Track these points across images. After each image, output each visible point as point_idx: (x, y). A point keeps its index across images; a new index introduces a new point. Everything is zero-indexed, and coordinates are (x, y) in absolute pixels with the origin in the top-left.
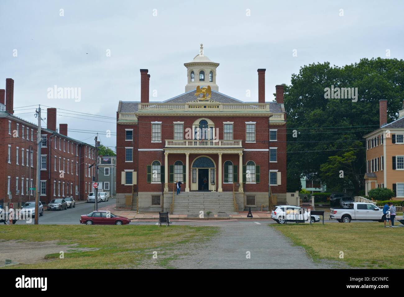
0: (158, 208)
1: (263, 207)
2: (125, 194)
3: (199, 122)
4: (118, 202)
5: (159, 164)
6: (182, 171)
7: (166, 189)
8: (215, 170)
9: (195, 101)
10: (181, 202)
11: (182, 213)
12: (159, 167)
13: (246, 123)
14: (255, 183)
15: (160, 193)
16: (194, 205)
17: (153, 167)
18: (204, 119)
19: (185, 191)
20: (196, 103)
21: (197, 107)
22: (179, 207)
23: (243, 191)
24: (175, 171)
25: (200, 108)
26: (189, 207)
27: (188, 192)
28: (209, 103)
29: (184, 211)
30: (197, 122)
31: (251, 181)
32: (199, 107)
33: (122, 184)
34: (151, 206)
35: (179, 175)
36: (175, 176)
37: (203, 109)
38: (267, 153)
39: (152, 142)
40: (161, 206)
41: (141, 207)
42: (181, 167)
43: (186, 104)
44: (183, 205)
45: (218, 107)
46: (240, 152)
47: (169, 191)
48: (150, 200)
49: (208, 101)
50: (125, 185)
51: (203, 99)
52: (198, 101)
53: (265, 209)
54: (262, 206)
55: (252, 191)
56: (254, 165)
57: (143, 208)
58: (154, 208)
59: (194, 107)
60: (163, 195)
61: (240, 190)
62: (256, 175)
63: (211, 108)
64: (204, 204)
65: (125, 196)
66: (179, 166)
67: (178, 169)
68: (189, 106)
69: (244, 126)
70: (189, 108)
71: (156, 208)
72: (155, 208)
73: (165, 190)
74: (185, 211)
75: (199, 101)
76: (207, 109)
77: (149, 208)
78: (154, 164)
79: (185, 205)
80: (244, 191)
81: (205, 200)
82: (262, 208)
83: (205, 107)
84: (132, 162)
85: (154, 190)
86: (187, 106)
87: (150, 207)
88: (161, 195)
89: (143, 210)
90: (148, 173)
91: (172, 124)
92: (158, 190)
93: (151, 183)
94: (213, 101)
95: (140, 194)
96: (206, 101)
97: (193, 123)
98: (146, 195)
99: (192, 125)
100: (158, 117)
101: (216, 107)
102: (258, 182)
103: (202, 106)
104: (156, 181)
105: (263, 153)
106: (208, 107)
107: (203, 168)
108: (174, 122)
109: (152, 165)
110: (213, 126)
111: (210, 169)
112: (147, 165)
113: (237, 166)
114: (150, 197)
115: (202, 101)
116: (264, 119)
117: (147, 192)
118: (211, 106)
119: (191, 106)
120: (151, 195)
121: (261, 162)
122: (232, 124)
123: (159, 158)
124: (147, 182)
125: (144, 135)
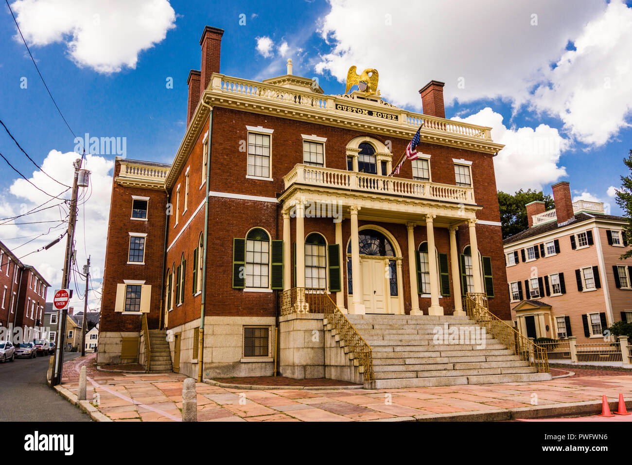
0: (264, 364)
2: (122, 333)
4: (105, 352)
5: (265, 239)
6: (325, 262)
8: (400, 262)
12: (266, 247)
13: (455, 161)
15: (269, 320)
16: (416, 355)
17: (249, 245)
18: (368, 139)
20: (350, 99)
21: (353, 111)
24: (308, 260)
25: (359, 114)
28: (377, 104)
29: (403, 376)
30: (354, 145)
32: (357, 112)
33: (116, 310)
34: (243, 360)
36: (307, 272)
37: (365, 117)
38: (499, 231)
39: (247, 177)
40: (272, 360)
43: (331, 98)
45: (397, 118)
46: (472, 217)
47: (311, 311)
48: (239, 341)
49: (377, 101)
50: (122, 313)
52: (355, 97)
57: (217, 368)
58: (250, 365)
59: (347, 109)
60: (278, 324)
62: (485, 278)
63: (382, 117)
65: (122, 337)
66: (315, 248)
67: (314, 255)
68: (337, 105)
69: (452, 166)
70: (337, 109)
71: (257, 365)
72: (254, 365)
75: (358, 97)
76: (374, 119)
77: (236, 365)
78: (252, 236)
83: (370, 113)
84: (143, 263)
85: (251, 313)
86: (331, 104)
87: (240, 362)
88: (270, 326)
89: (220, 373)
90: (235, 261)
91: (299, 140)
92: (262, 311)
93: (245, 290)
94: (385, 104)
95: (212, 324)
96: (371, 100)
97: (346, 145)
98: (228, 325)
99: (345, 150)
100: (265, 117)
101: (392, 117)
102: (491, 297)
103: (364, 111)
104: (257, 284)
105: (492, 230)
106: (377, 115)
107: (374, 257)
108: (304, 137)
109: (247, 239)
110: (390, 159)
111: (388, 258)
112: (234, 238)
113: (446, 255)
114: (241, 331)
115: (364, 98)
116: (485, 157)
117: (232, 318)
118: (382, 113)
119: (341, 106)
120: (243, 325)
121: (492, 250)
122: (427, 160)
123: (265, 221)
124: (233, 287)
125: (227, 156)
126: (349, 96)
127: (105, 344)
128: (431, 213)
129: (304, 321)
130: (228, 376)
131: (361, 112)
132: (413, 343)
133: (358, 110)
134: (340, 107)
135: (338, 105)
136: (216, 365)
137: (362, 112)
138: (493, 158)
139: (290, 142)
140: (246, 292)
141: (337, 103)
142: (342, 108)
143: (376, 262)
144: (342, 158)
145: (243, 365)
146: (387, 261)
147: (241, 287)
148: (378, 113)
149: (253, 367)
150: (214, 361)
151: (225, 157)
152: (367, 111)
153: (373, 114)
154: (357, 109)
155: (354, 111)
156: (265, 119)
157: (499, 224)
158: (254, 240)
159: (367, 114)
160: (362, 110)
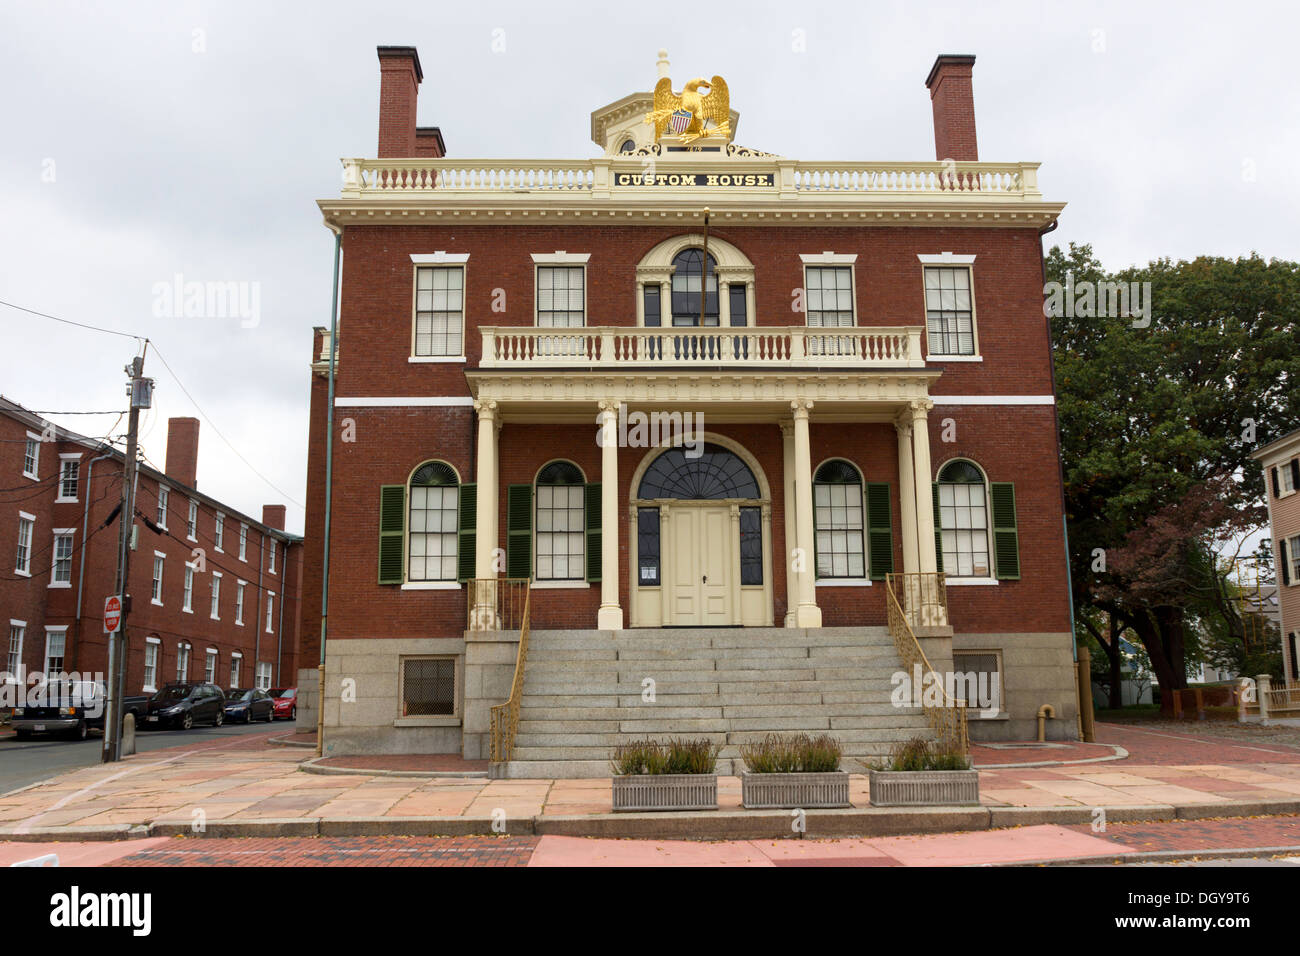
0: (441, 732)
1: (1048, 718)
3: (670, 258)
5: (448, 480)
6: (578, 521)
7: (482, 613)
8: (766, 510)
9: (647, 153)
10: (573, 689)
11: (574, 767)
12: (450, 498)
13: (925, 259)
14: (992, 581)
15: (454, 645)
16: (663, 714)
17: (418, 498)
18: (696, 241)
19: (595, 626)
20: (652, 158)
21: (657, 183)
22: (557, 726)
23: (944, 622)
24: (543, 521)
25: (674, 186)
26: (626, 727)
27: (613, 634)
28: (720, 157)
29: (586, 753)
30: (661, 258)
31: (966, 569)
32: (667, 183)
34: (398, 723)
35: (561, 544)
36: (542, 545)
37: (689, 192)
38: (1046, 419)
39: (412, 359)
40: (455, 722)
41: (339, 726)
42: (577, 496)
43: (602, 164)
44: (585, 713)
45: (770, 179)
46: (918, 397)
47: (498, 626)
48: (390, 688)
49: (717, 149)
51: (686, 139)
52: (665, 149)
53: (1058, 728)
54: (1043, 714)
55: (980, 630)
56: (979, 480)
57: (349, 736)
58: (413, 732)
59: (643, 181)
60: (465, 652)
61: (929, 614)
62: (998, 535)
63: (732, 183)
64: (725, 699)
66: (561, 493)
67: (557, 507)
68: (617, 176)
69: (917, 271)
70: (617, 183)
71: (427, 733)
72: (421, 732)
73: (473, 624)
74: (596, 753)
75: (670, 149)
76: (713, 192)
77: (388, 731)
78: (421, 480)
79: (601, 713)
80: (951, 622)
81: (727, 675)
82: (1042, 721)
83: (701, 180)
85: (416, 630)
86: (602, 176)
87: (393, 726)
88: (458, 655)
89: (354, 747)
90: (383, 530)
91: (525, 267)
92: (439, 627)
93: (404, 587)
94: (741, 153)
95: (338, 653)
96: (705, 149)
97: (638, 262)
98: (370, 654)
99: (634, 273)
100: (450, 229)
101: (757, 180)
102: (1009, 578)
103: (684, 178)
104: (433, 574)
105: (1025, 416)
106: (718, 180)
107: (700, 502)
108: (537, 258)
109: (411, 487)
110: (748, 279)
111: (736, 504)
112: (383, 486)
113: (885, 488)
114: (397, 666)
115: (684, 149)
116: (1015, 238)
117: (380, 641)
118: (730, 176)
119: (628, 177)
120: (401, 656)
121: (1021, 466)
122: (849, 268)
123: (447, 445)
124: (380, 582)
125: (371, 322)
126: (649, 149)
127: (308, 693)
128: (803, 398)
129: (480, 646)
130: (370, 752)
131: (678, 182)
132: (678, 688)
133: (671, 178)
134: (625, 180)
135: (620, 175)
136: (348, 730)
137: (681, 180)
138: (1044, 237)
139: (506, 274)
140: (407, 591)
141: (617, 171)
142: (631, 179)
143: (709, 513)
144: (626, 292)
145: (399, 733)
146: (735, 508)
147: (394, 582)
148: (720, 176)
149: (420, 736)
150: (343, 723)
151: (367, 325)
152: (692, 178)
153: (707, 180)
154: (669, 176)
155: (662, 183)
156: (450, 235)
157: (1049, 400)
158: (427, 487)
159: (693, 183)
160: (679, 175)
